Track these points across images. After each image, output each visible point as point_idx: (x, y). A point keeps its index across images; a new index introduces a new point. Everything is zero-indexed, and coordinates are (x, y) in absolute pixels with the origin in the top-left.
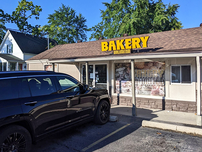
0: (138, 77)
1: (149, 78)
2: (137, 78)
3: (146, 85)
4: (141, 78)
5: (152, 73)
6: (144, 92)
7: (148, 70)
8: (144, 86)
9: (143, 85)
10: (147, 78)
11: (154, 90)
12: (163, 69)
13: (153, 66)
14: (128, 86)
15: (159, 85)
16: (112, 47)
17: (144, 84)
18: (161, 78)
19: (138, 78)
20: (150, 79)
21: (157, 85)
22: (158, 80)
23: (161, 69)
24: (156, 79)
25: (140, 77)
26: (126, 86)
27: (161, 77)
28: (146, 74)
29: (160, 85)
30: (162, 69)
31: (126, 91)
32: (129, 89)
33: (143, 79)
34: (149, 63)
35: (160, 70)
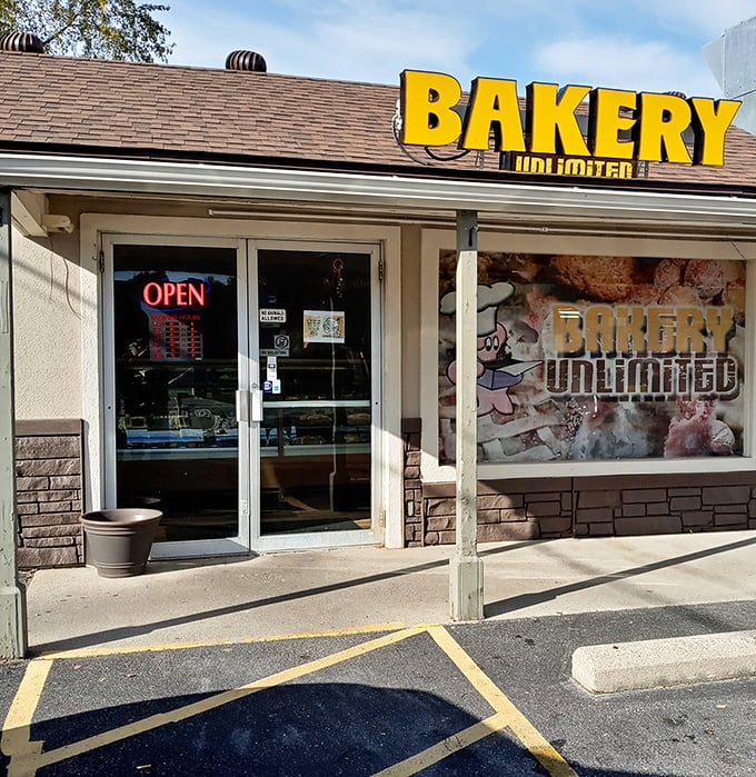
0: (595, 349)
1: (660, 355)
2: (587, 358)
3: (643, 394)
4: (612, 355)
5: (675, 324)
6: (626, 440)
7: (654, 305)
8: (629, 405)
9: (625, 399)
10: (645, 354)
11: (685, 422)
12: (729, 301)
13: (682, 282)
14: (532, 411)
15: (709, 393)
16: (496, 126)
17: (631, 395)
18: (719, 354)
19: (593, 356)
20: (661, 361)
21: (698, 394)
22: (704, 366)
23: (721, 304)
24: (693, 359)
25: (604, 353)
26: (519, 411)
27: (722, 350)
28: (644, 329)
29: (713, 397)
30: (726, 307)
31: (518, 444)
32: (533, 432)
33: (627, 361)
34: (662, 265)
35: (719, 310)
